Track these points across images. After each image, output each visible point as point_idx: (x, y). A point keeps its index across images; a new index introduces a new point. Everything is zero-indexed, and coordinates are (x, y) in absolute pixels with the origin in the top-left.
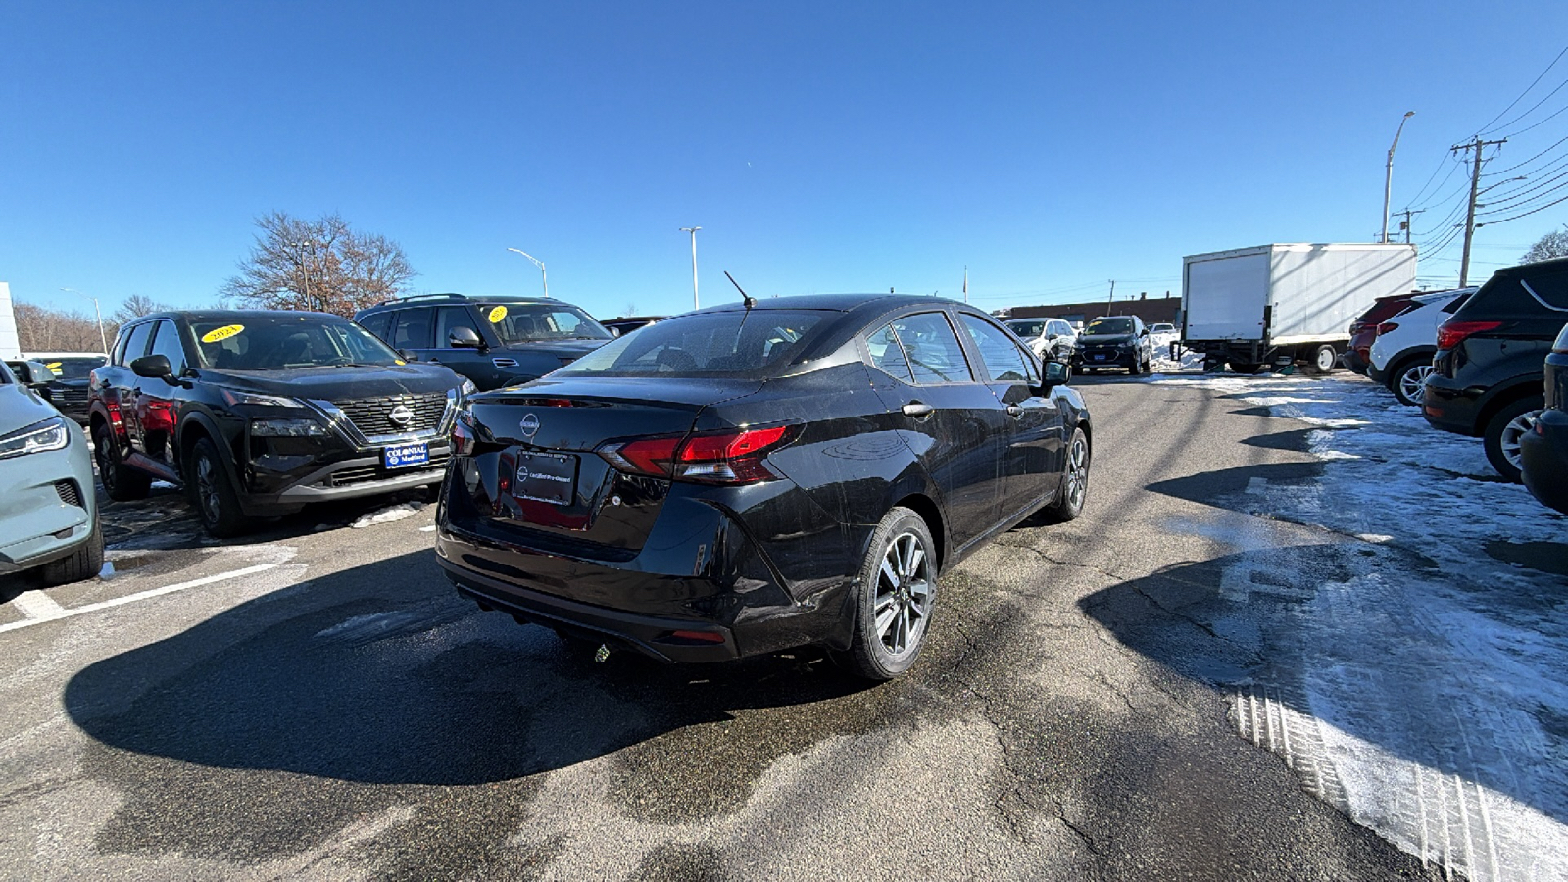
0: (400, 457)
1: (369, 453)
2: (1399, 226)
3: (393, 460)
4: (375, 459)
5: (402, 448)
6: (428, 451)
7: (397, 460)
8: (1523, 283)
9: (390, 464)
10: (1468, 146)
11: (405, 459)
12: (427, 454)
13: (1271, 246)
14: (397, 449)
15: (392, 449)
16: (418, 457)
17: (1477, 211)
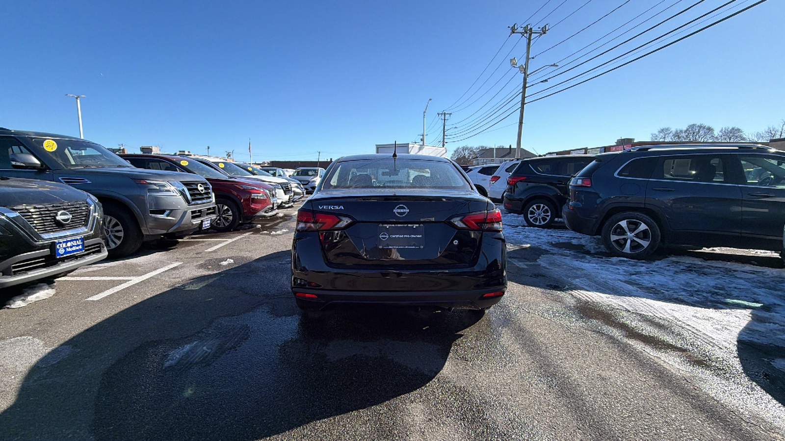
0: (65, 249)
1: (43, 247)
2: (420, 140)
3: (61, 251)
4: (47, 251)
5: (67, 242)
6: (83, 243)
7: (63, 251)
8: (530, 165)
9: (60, 255)
10: (442, 114)
11: (70, 249)
12: (83, 245)
13: (408, 144)
14: (64, 242)
15: (61, 243)
16: (78, 248)
17: (445, 137)
